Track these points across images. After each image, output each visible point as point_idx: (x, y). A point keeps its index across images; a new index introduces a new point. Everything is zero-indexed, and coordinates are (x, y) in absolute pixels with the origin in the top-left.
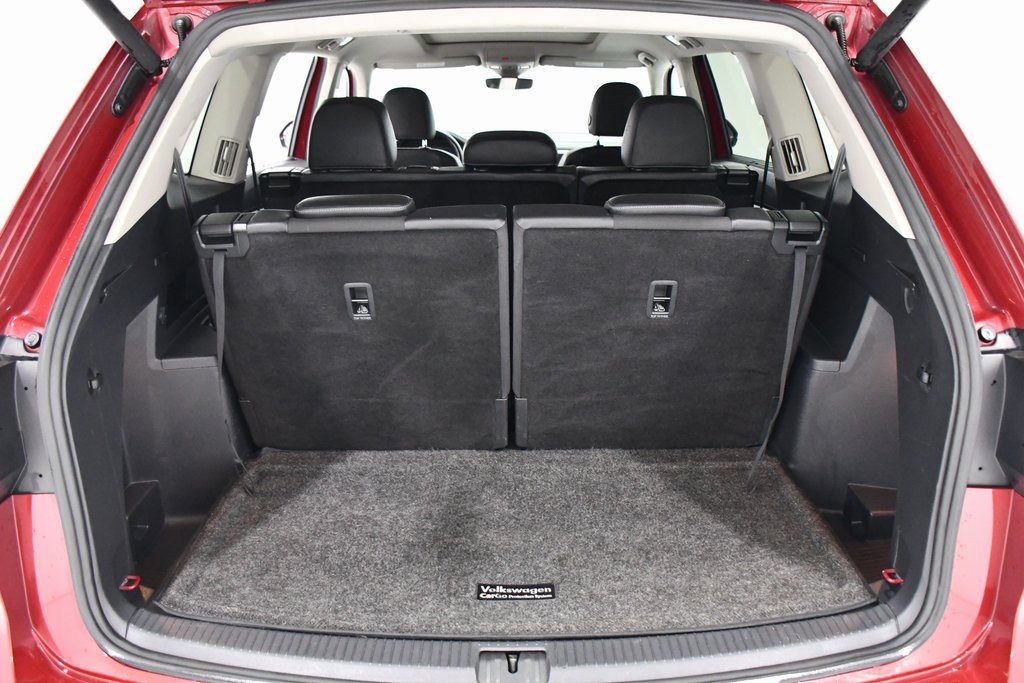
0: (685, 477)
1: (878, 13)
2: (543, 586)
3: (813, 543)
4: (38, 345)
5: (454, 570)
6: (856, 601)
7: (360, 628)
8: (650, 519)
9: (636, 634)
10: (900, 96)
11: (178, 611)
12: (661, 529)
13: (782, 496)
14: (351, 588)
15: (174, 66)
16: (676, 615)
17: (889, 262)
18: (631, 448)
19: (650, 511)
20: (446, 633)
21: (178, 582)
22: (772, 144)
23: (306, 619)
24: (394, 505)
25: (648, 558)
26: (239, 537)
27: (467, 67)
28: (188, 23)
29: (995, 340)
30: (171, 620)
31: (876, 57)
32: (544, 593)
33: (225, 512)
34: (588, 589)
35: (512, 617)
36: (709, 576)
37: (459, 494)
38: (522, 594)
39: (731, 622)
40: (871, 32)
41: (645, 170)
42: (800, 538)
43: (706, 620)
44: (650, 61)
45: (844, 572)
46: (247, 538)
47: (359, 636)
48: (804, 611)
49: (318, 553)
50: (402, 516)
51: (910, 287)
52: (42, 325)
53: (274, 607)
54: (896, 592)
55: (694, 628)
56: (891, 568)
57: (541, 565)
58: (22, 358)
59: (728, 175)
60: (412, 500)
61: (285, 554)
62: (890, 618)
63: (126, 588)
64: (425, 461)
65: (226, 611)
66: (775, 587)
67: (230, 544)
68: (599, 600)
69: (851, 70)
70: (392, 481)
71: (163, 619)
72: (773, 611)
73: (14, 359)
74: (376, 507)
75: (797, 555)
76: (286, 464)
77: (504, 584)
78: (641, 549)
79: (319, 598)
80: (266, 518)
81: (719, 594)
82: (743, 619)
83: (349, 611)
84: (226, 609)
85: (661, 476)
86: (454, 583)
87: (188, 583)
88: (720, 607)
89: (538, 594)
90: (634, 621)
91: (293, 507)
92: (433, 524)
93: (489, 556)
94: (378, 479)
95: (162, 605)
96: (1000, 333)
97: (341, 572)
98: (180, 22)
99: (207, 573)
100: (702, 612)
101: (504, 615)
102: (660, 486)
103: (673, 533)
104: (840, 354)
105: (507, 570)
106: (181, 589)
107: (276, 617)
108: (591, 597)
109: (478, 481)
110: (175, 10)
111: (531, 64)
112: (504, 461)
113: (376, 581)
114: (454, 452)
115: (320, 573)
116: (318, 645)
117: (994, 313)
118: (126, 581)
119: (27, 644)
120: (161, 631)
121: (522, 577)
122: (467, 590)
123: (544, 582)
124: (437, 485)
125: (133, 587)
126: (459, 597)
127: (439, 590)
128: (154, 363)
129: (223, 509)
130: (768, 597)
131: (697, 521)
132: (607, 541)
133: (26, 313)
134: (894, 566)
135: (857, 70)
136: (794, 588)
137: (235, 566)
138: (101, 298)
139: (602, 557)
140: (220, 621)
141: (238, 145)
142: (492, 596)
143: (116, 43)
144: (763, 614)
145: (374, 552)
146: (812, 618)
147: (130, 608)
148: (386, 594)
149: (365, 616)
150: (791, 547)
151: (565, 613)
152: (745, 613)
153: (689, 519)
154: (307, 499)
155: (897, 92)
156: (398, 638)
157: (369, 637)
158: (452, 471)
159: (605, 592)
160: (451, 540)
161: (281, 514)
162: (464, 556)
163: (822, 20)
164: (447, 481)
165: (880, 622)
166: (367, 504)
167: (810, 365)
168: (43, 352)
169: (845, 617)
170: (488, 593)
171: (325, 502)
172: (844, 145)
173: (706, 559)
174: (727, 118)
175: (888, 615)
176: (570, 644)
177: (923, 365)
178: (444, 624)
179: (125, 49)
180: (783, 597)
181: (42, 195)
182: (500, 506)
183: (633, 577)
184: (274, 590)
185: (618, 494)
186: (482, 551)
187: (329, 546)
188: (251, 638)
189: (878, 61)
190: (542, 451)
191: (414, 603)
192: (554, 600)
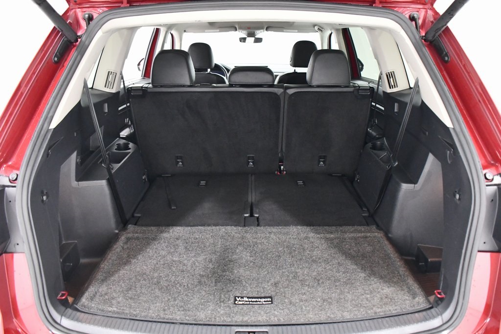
0: (337, 241)
1: (436, 13)
2: (267, 297)
3: (400, 276)
4: (16, 179)
5: (223, 289)
6: (422, 306)
7: (176, 319)
8: (320, 263)
9: (313, 323)
10: (446, 55)
11: (86, 310)
12: (325, 268)
13: (385, 251)
14: (172, 298)
15: (84, 38)
16: (333, 313)
17: (440, 137)
18: (310, 226)
19: (320, 259)
20: (219, 322)
21: (86, 295)
22: (381, 74)
23: (149, 314)
24: (193, 255)
25: (319, 283)
26: (117, 271)
27: (230, 32)
28: (91, 16)
29: (493, 179)
30: (83, 314)
31: (435, 35)
32: (267, 301)
33: (110, 259)
34: (289, 299)
35: (251, 313)
36: (349, 293)
37: (226, 249)
38: (256, 301)
39: (360, 317)
40: (432, 22)
41: (318, 86)
42: (394, 273)
43: (348, 316)
44: (321, 29)
45: (416, 291)
46: (121, 272)
47: (176, 323)
48: (396, 312)
49: (155, 280)
50: (197, 260)
51: (450, 151)
52: (18, 169)
53: (134, 307)
54: (442, 302)
55: (341, 320)
56: (439, 289)
57: (266, 287)
58: (8, 186)
59: (359, 88)
60: (202, 252)
61: (140, 280)
62: (438, 315)
63: (60, 298)
64: (209, 232)
65: (110, 310)
66: (382, 299)
67: (112, 275)
68: (294, 305)
69: (422, 42)
70: (192, 243)
71: (78, 314)
72: (380, 311)
73: (4, 186)
74: (184, 256)
75: (393, 282)
76: (140, 233)
77: (248, 296)
78: (315, 279)
79: (156, 303)
80: (130, 261)
81: (354, 302)
82: (366, 315)
83: (171, 310)
84: (110, 309)
85: (325, 240)
86: (223, 296)
87: (91, 295)
88: (354, 309)
89: (265, 301)
90: (312, 316)
91: (143, 256)
92: (212, 265)
93: (240, 281)
94: (186, 241)
95: (78, 306)
96: (495, 175)
97: (167, 290)
98: (87, 16)
99: (100, 290)
100: (345, 311)
101: (247, 312)
102: (325, 246)
103: (331, 270)
104: (414, 181)
105: (249, 289)
106: (88, 298)
107: (135, 313)
108: (291, 304)
109: (235, 242)
110: (84, 10)
111: (262, 31)
112: (248, 232)
113: (184, 294)
114: (223, 227)
115: (157, 290)
116: (155, 328)
117: (492, 165)
118: (61, 294)
119: (11, 326)
120: (78, 320)
121: (256, 292)
122: (229, 300)
123: (267, 295)
124: (214, 244)
125: (64, 298)
126: (225, 303)
127: (215, 300)
128: (75, 183)
129: (109, 257)
130: (378, 303)
131: (343, 264)
132: (298, 274)
133: (10, 163)
134: (441, 289)
135: (425, 41)
136: (391, 299)
137: (114, 287)
138: (48, 155)
139: (296, 283)
140: (108, 315)
141: (116, 74)
142: (241, 303)
143: (54, 27)
144: (376, 313)
145: (183, 280)
146: (400, 315)
147: (62, 308)
148: (189, 301)
149: (179, 313)
150: (389, 278)
151: (278, 312)
152: (366, 312)
153: (339, 263)
154: (150, 251)
155: (445, 53)
156: (195, 324)
157: (181, 324)
158: (222, 237)
159: (298, 301)
160: (222, 273)
161: (138, 260)
162: (228, 281)
163: (407, 16)
164: (220, 243)
165: (434, 317)
166: (180, 254)
167: (399, 186)
168: (19, 183)
169: (416, 314)
170: (240, 301)
171: (159, 253)
172: (417, 78)
173: (347, 284)
174: (358, 57)
175: (437, 313)
176: (280, 328)
177: (456, 190)
178: (218, 317)
179: (60, 30)
180: (386, 304)
181: (18, 104)
182: (246, 256)
183: (311, 293)
184: (134, 299)
185: (304, 250)
186: (237, 279)
187: (161, 276)
188: (122, 324)
189: (436, 37)
190: (267, 227)
191: (203, 306)
192: (272, 305)
